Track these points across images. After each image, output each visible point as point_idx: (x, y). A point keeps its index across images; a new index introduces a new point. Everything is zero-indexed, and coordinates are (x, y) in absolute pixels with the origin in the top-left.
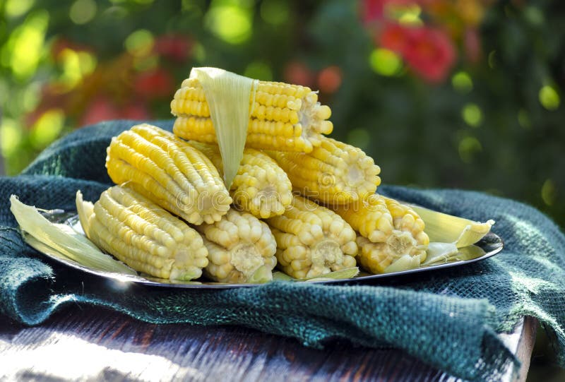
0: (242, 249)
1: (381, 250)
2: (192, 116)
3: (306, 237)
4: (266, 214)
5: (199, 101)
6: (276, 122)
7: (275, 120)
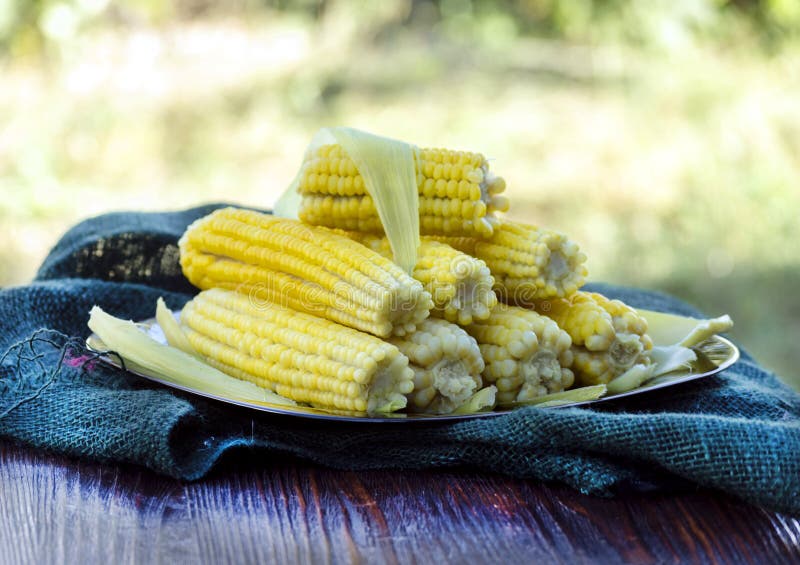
0: (446, 367)
1: (601, 360)
2: (329, 194)
3: (516, 347)
4: (466, 318)
5: (339, 176)
6: (450, 199)
7: (450, 196)
